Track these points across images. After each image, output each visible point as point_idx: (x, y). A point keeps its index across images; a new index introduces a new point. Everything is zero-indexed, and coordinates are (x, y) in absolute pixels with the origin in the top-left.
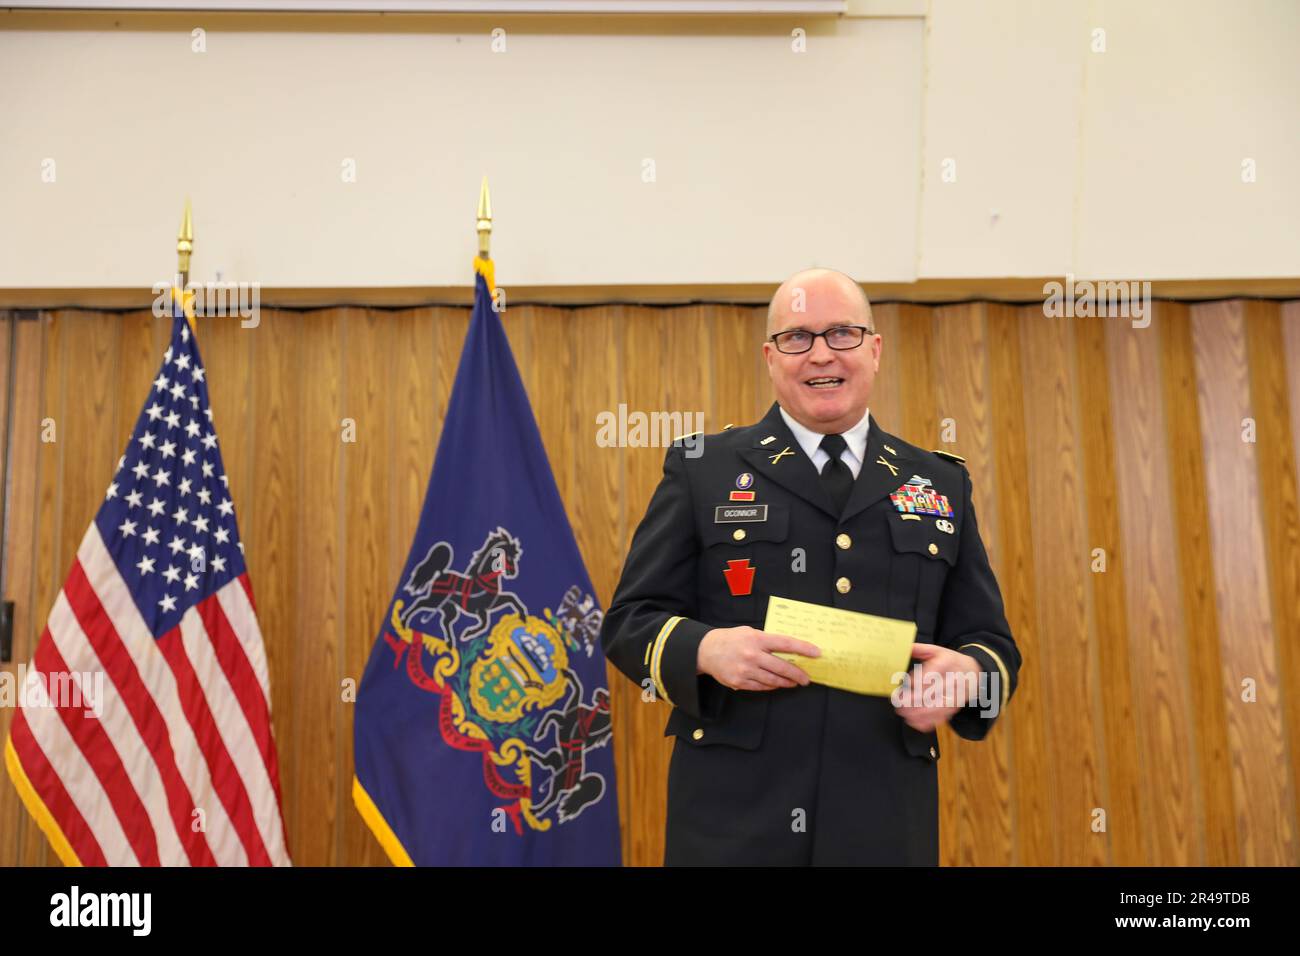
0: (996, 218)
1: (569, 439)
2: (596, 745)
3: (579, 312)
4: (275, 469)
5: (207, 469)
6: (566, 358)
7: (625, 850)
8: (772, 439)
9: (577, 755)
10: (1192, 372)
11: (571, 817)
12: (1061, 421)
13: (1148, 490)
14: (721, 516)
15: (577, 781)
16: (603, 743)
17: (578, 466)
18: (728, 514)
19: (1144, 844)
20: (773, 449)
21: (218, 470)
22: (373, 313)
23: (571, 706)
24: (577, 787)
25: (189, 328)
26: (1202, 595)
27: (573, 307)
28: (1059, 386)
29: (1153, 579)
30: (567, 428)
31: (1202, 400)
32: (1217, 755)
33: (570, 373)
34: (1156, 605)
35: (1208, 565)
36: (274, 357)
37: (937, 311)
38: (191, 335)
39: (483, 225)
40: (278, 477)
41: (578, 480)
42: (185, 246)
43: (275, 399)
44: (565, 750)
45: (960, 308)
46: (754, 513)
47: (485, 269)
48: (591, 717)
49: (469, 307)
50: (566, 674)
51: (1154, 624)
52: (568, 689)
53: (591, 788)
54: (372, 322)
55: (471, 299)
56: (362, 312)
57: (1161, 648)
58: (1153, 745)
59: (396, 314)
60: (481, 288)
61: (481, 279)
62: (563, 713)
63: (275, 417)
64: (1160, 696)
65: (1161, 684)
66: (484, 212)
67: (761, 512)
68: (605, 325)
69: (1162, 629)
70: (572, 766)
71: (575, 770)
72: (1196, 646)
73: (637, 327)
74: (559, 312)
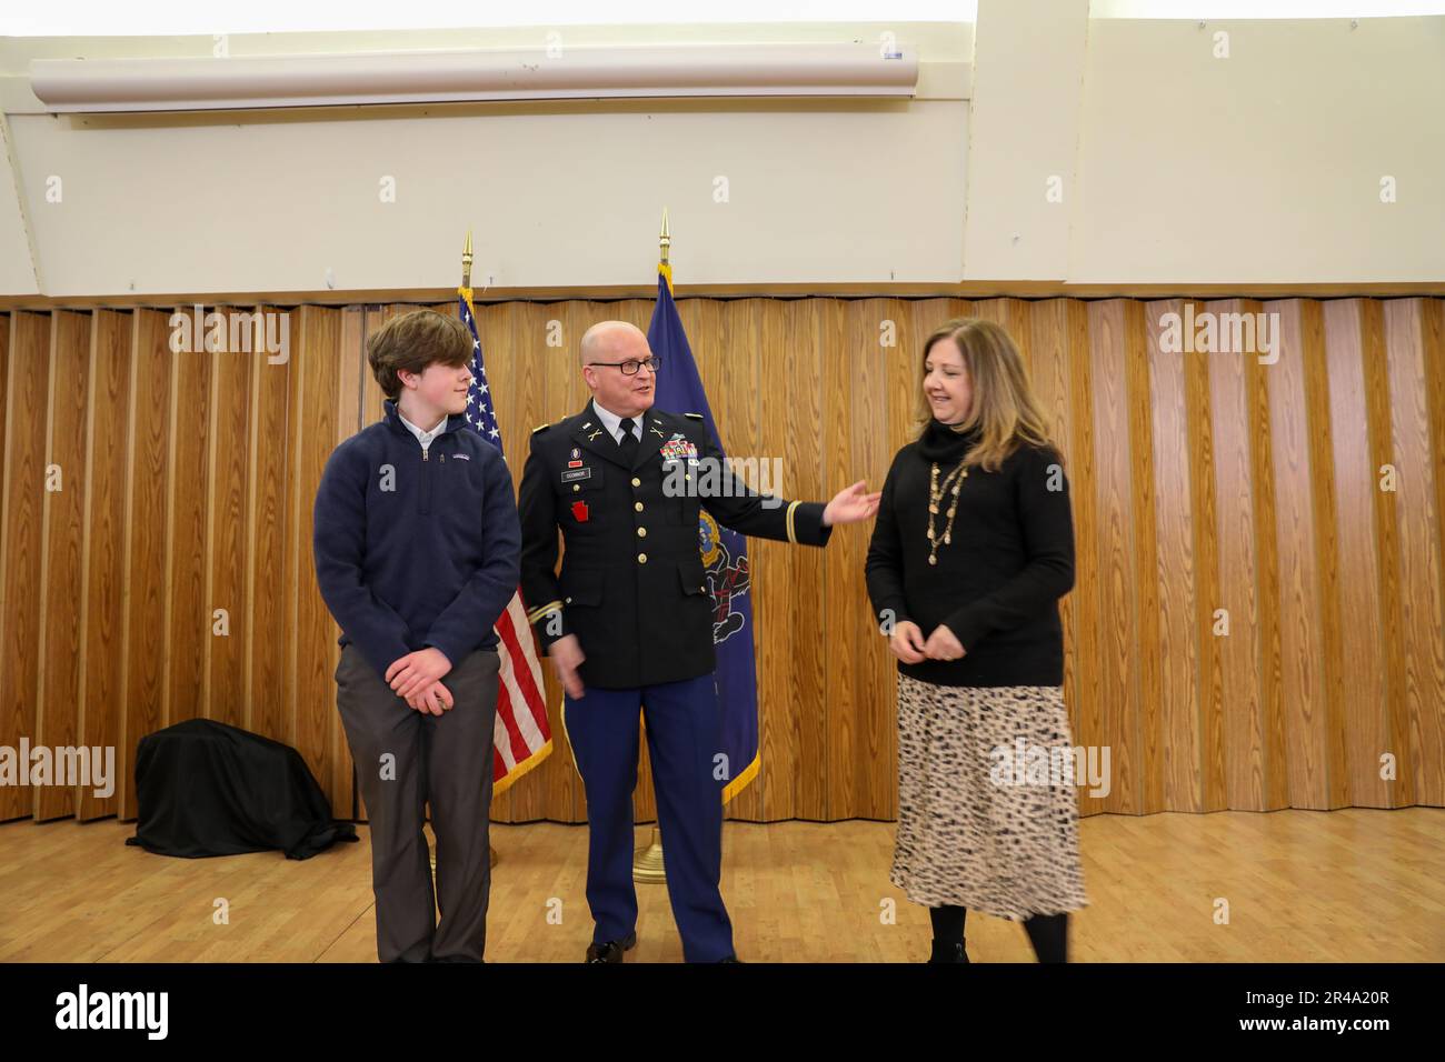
0: (1017, 238)
1: (724, 389)
2: (739, 594)
3: (731, 303)
4: (529, 408)
5: (482, 407)
6: (722, 334)
7: (758, 661)
8: (589, 425)
9: (726, 600)
10: (1145, 348)
11: (721, 640)
12: (1057, 378)
13: (1113, 426)
14: (565, 478)
15: (725, 617)
16: (743, 593)
17: (729, 408)
18: (569, 476)
19: (1100, 659)
20: (590, 431)
21: (489, 408)
22: (593, 303)
23: (722, 567)
24: (726, 621)
25: (470, 313)
26: (1146, 498)
27: (726, 300)
28: (1056, 355)
29: (1115, 487)
30: (722, 381)
31: (1151, 365)
32: (1151, 603)
33: (724, 345)
34: (1116, 505)
35: (1151, 476)
36: (528, 334)
37: (975, 303)
38: (471, 318)
39: (664, 241)
40: (531, 414)
41: (729, 417)
42: (467, 258)
43: (529, 362)
44: (717, 596)
45: (990, 301)
46: (583, 473)
47: (665, 273)
48: (735, 576)
49: (655, 299)
50: (719, 546)
51: (1114, 517)
52: (720, 556)
53: (735, 621)
54: (592, 310)
55: (656, 294)
56: (586, 303)
57: (1118, 533)
58: (1109, 595)
59: (608, 304)
60: (662, 284)
61: (662, 278)
62: (717, 572)
63: (529, 373)
64: (1116, 564)
65: (1117, 556)
66: (665, 233)
67: (586, 472)
68: (748, 312)
69: (1119, 520)
70: (722, 607)
71: (724, 610)
72: (1141, 531)
73: (770, 313)
74: (717, 302)
